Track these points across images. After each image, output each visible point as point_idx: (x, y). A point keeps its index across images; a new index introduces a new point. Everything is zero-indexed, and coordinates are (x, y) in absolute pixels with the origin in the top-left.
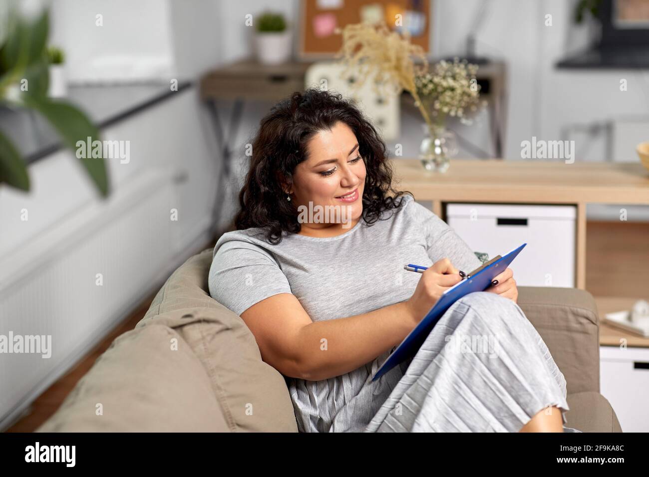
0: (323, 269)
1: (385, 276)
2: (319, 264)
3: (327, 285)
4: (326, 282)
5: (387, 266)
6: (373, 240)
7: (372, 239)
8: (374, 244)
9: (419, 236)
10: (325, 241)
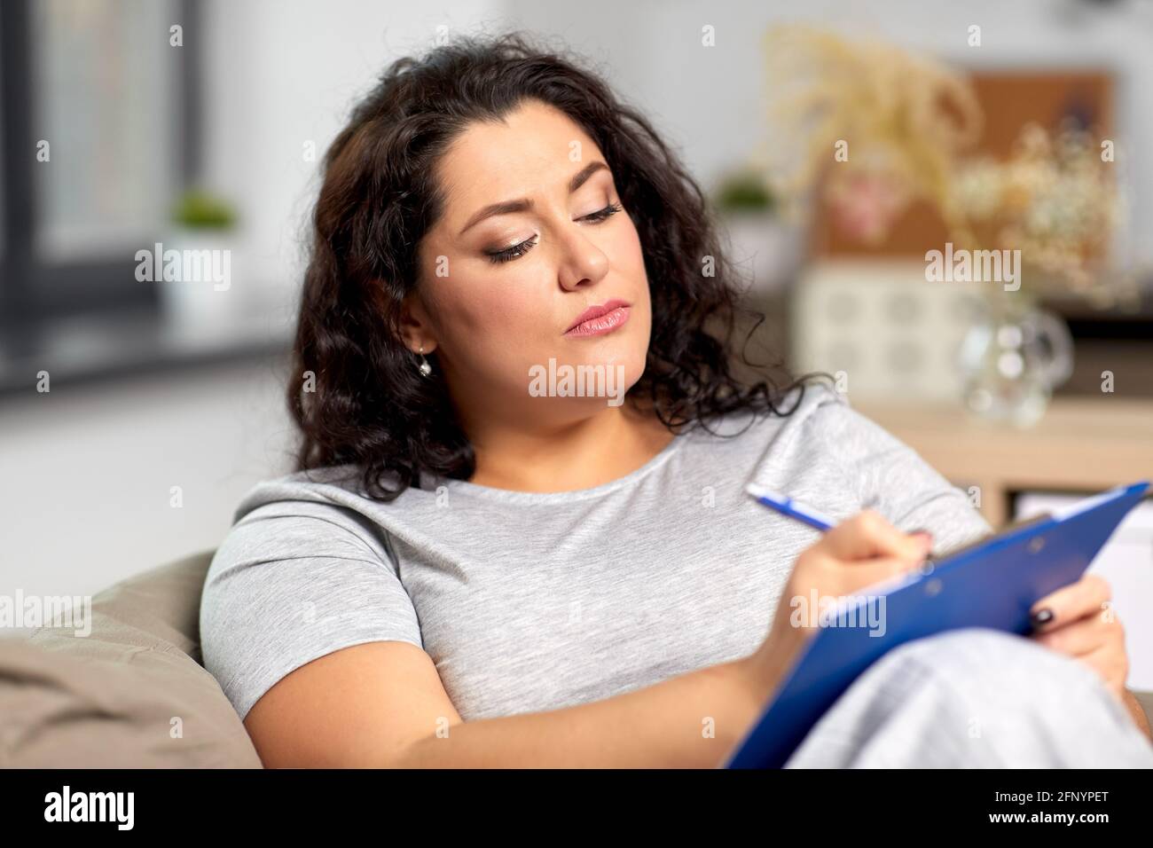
0: (514, 575)
1: (709, 602)
2: (506, 559)
3: (519, 623)
4: (516, 613)
5: (718, 571)
6: (691, 499)
7: (686, 498)
8: (690, 512)
9: (840, 494)
10: (549, 503)
